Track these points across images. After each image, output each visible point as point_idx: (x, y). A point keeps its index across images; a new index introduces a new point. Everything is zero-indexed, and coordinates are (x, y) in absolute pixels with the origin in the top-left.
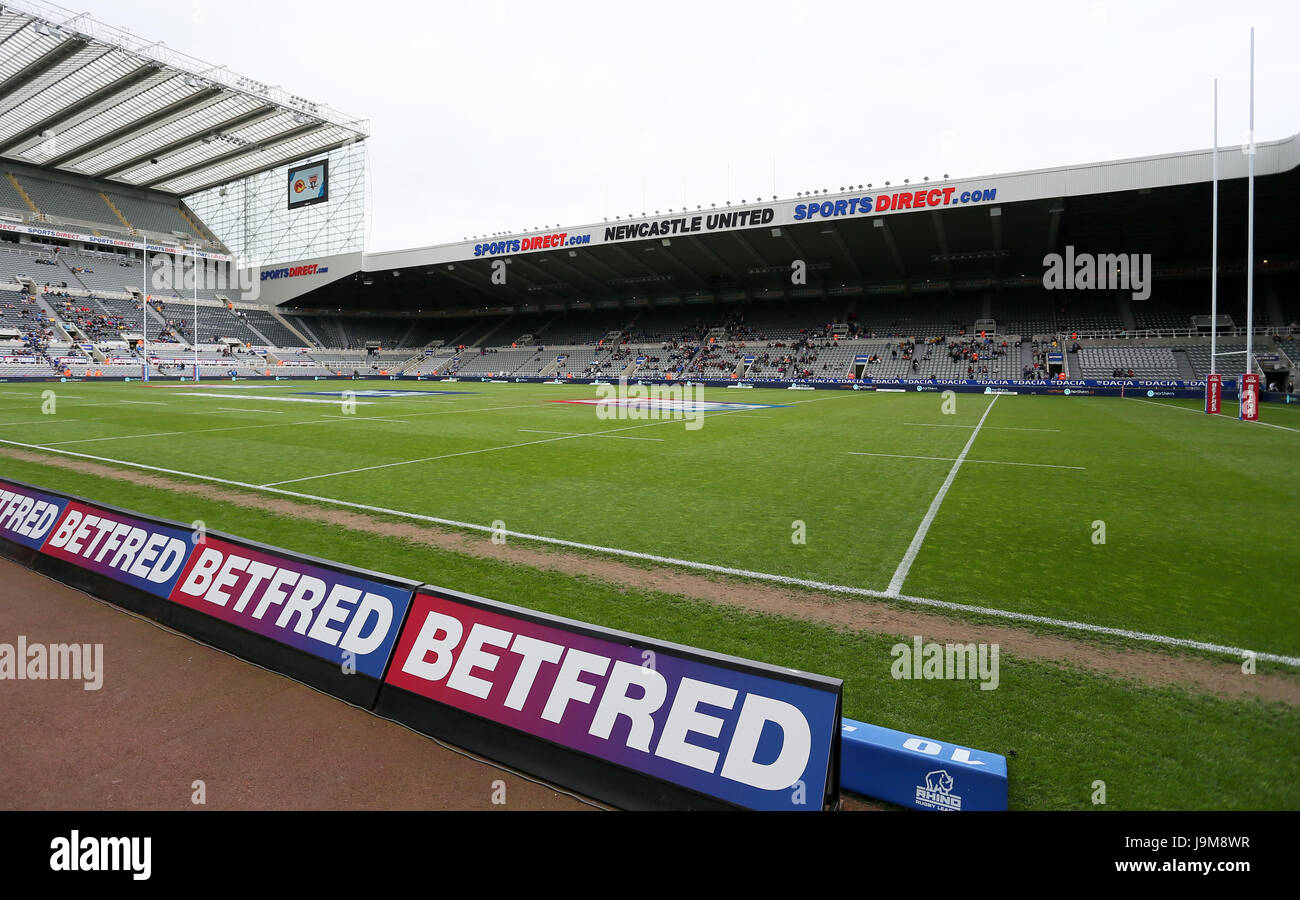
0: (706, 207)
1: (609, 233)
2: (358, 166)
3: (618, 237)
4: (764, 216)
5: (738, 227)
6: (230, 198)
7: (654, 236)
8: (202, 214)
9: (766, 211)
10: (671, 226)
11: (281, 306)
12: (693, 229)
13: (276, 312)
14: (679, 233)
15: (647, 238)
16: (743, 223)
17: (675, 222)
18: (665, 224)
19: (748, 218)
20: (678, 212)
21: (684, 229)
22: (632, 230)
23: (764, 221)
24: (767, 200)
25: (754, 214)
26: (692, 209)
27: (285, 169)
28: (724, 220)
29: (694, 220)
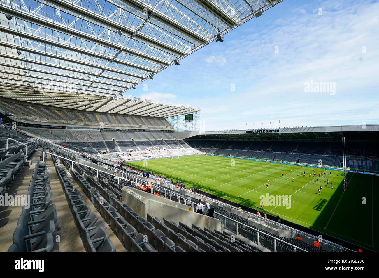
0: (266, 128)
1: (247, 132)
2: (198, 115)
3: (249, 133)
4: (277, 131)
5: (272, 133)
6: (174, 119)
7: (255, 133)
8: (169, 121)
9: (278, 130)
10: (259, 131)
11: (184, 139)
12: (263, 132)
13: (183, 140)
14: (260, 133)
15: (254, 133)
16: (273, 132)
17: (260, 131)
18: (258, 131)
19: (274, 131)
20: (260, 129)
21: (261, 132)
22: (251, 132)
23: (277, 132)
24: (278, 128)
25: (275, 130)
26: (263, 128)
27: (185, 115)
28: (269, 131)
29: (263, 131)
